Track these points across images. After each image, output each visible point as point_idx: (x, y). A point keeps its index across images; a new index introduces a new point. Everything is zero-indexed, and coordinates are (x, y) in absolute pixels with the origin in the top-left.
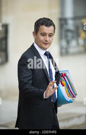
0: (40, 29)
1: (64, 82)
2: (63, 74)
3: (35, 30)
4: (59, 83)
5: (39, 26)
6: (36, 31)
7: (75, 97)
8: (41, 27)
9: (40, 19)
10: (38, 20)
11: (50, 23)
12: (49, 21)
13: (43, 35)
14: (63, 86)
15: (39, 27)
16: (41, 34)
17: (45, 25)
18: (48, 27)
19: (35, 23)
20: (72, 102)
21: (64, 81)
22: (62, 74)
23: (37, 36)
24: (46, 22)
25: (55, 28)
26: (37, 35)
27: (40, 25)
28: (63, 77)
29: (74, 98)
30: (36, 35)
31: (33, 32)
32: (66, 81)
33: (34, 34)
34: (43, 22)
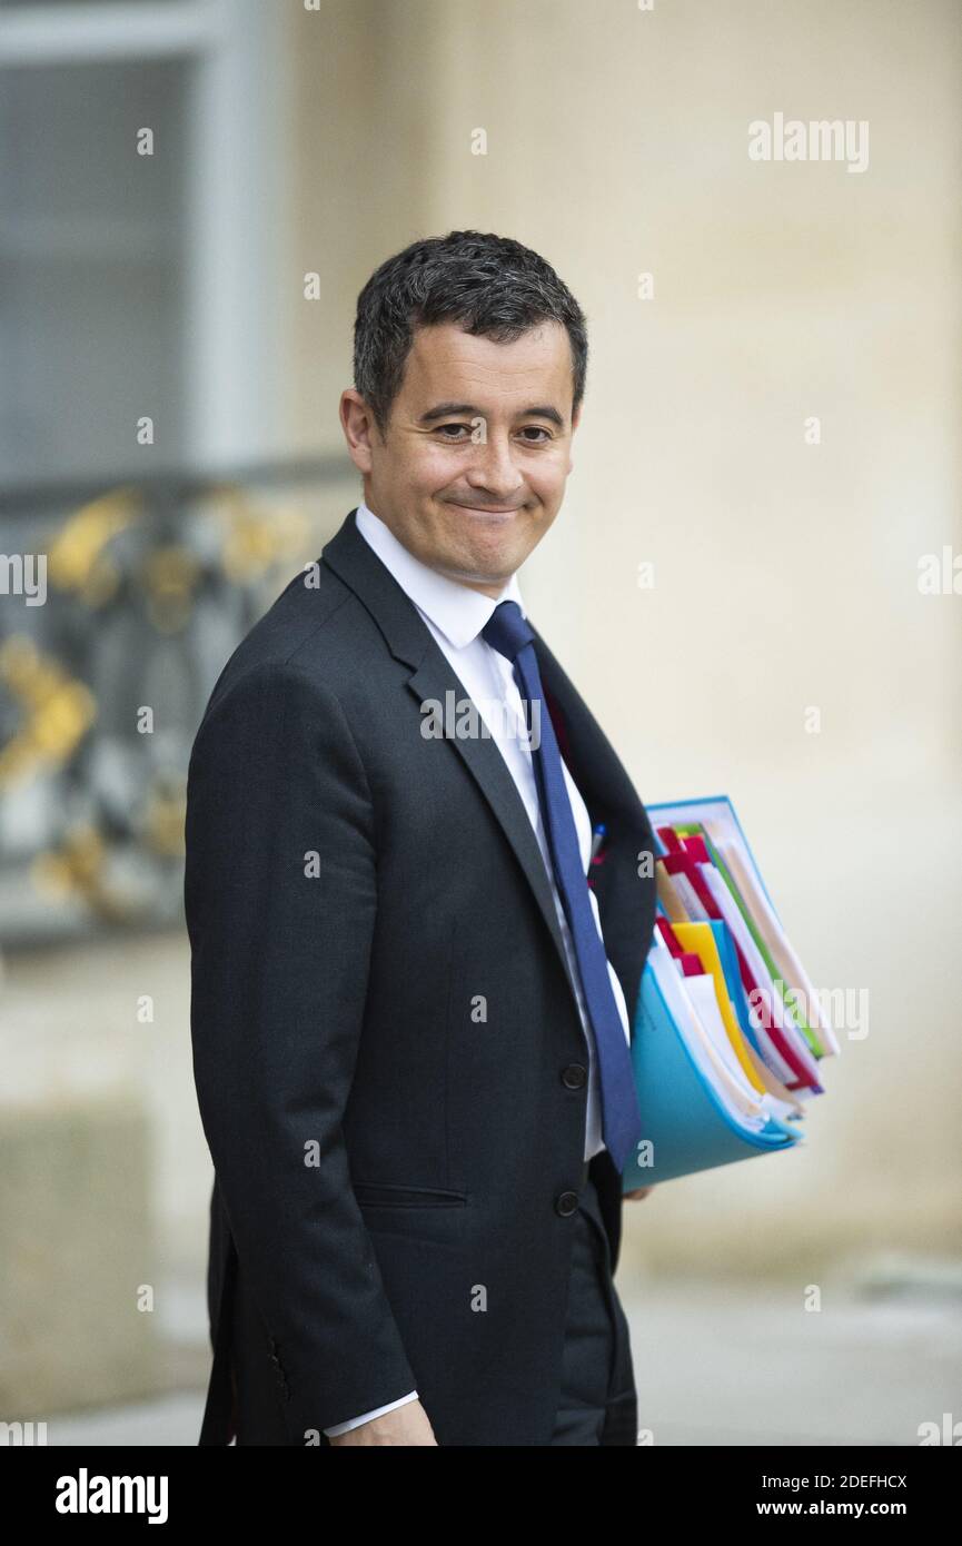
0: (419, 359)
1: (697, 931)
2: (682, 835)
3: (358, 377)
4: (650, 942)
5: (408, 332)
6: (370, 384)
7: (816, 1089)
8: (429, 341)
9: (407, 257)
10: (387, 268)
11: (522, 299)
12: (512, 275)
13: (453, 429)
14: (693, 967)
15: (408, 345)
16: (430, 416)
17: (468, 318)
18: (498, 341)
19: (363, 301)
20: (788, 1142)
21: (695, 918)
22: (668, 835)
23: (384, 443)
24: (474, 284)
25: (579, 346)
26: (390, 436)
27: (412, 320)
28: (682, 878)
29: (807, 1091)
30: (373, 433)
31: (346, 403)
32: (714, 913)
33: (356, 416)
34: (442, 282)
